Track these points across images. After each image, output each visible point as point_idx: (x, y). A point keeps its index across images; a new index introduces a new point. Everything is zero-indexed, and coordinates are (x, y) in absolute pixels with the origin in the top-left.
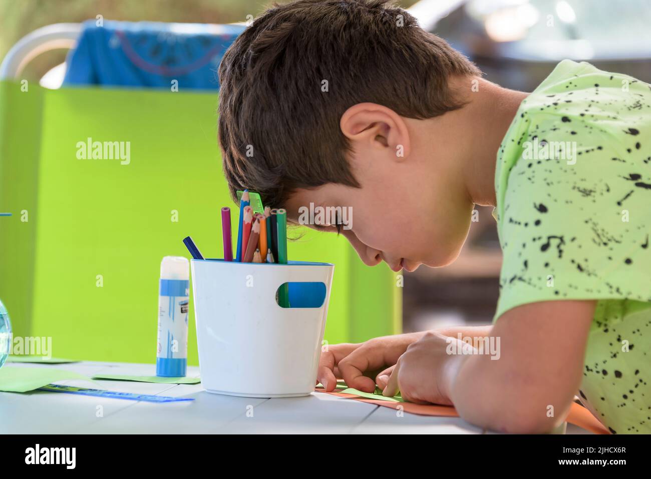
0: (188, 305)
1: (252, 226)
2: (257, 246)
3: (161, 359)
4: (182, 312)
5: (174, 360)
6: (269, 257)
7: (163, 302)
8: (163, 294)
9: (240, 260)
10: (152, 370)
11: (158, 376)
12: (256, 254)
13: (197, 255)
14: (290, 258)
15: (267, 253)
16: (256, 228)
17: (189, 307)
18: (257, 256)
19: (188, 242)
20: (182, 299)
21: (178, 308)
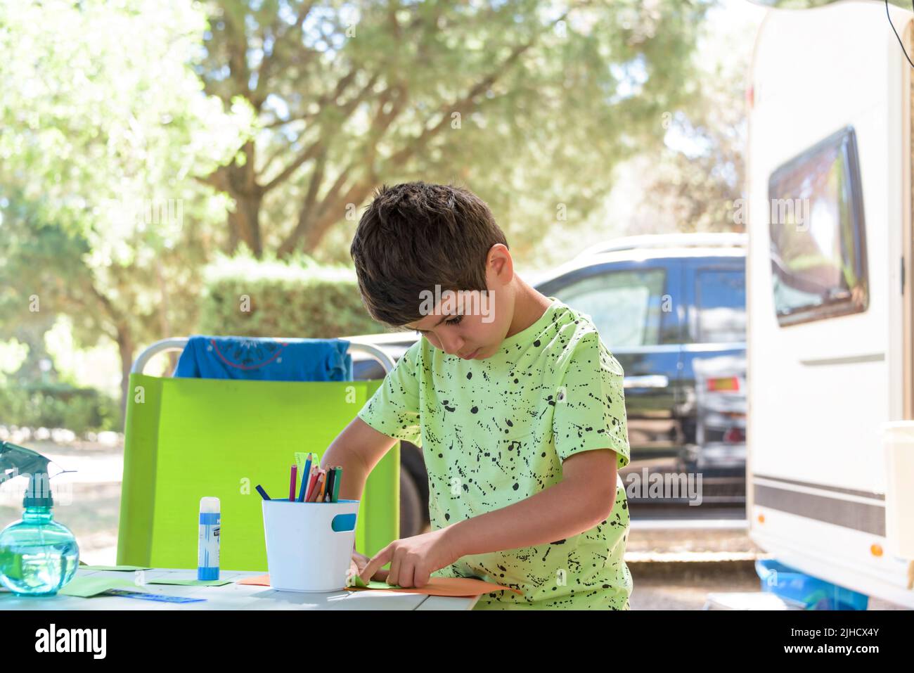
0: (220, 530)
1: (318, 478)
2: (320, 491)
3: (201, 568)
4: (215, 535)
5: (210, 568)
6: (327, 498)
7: (201, 528)
8: (201, 523)
9: (301, 500)
10: (194, 575)
11: (200, 579)
12: (319, 496)
13: (266, 497)
15: (325, 496)
18: (320, 498)
20: (215, 526)
21: (212, 533)
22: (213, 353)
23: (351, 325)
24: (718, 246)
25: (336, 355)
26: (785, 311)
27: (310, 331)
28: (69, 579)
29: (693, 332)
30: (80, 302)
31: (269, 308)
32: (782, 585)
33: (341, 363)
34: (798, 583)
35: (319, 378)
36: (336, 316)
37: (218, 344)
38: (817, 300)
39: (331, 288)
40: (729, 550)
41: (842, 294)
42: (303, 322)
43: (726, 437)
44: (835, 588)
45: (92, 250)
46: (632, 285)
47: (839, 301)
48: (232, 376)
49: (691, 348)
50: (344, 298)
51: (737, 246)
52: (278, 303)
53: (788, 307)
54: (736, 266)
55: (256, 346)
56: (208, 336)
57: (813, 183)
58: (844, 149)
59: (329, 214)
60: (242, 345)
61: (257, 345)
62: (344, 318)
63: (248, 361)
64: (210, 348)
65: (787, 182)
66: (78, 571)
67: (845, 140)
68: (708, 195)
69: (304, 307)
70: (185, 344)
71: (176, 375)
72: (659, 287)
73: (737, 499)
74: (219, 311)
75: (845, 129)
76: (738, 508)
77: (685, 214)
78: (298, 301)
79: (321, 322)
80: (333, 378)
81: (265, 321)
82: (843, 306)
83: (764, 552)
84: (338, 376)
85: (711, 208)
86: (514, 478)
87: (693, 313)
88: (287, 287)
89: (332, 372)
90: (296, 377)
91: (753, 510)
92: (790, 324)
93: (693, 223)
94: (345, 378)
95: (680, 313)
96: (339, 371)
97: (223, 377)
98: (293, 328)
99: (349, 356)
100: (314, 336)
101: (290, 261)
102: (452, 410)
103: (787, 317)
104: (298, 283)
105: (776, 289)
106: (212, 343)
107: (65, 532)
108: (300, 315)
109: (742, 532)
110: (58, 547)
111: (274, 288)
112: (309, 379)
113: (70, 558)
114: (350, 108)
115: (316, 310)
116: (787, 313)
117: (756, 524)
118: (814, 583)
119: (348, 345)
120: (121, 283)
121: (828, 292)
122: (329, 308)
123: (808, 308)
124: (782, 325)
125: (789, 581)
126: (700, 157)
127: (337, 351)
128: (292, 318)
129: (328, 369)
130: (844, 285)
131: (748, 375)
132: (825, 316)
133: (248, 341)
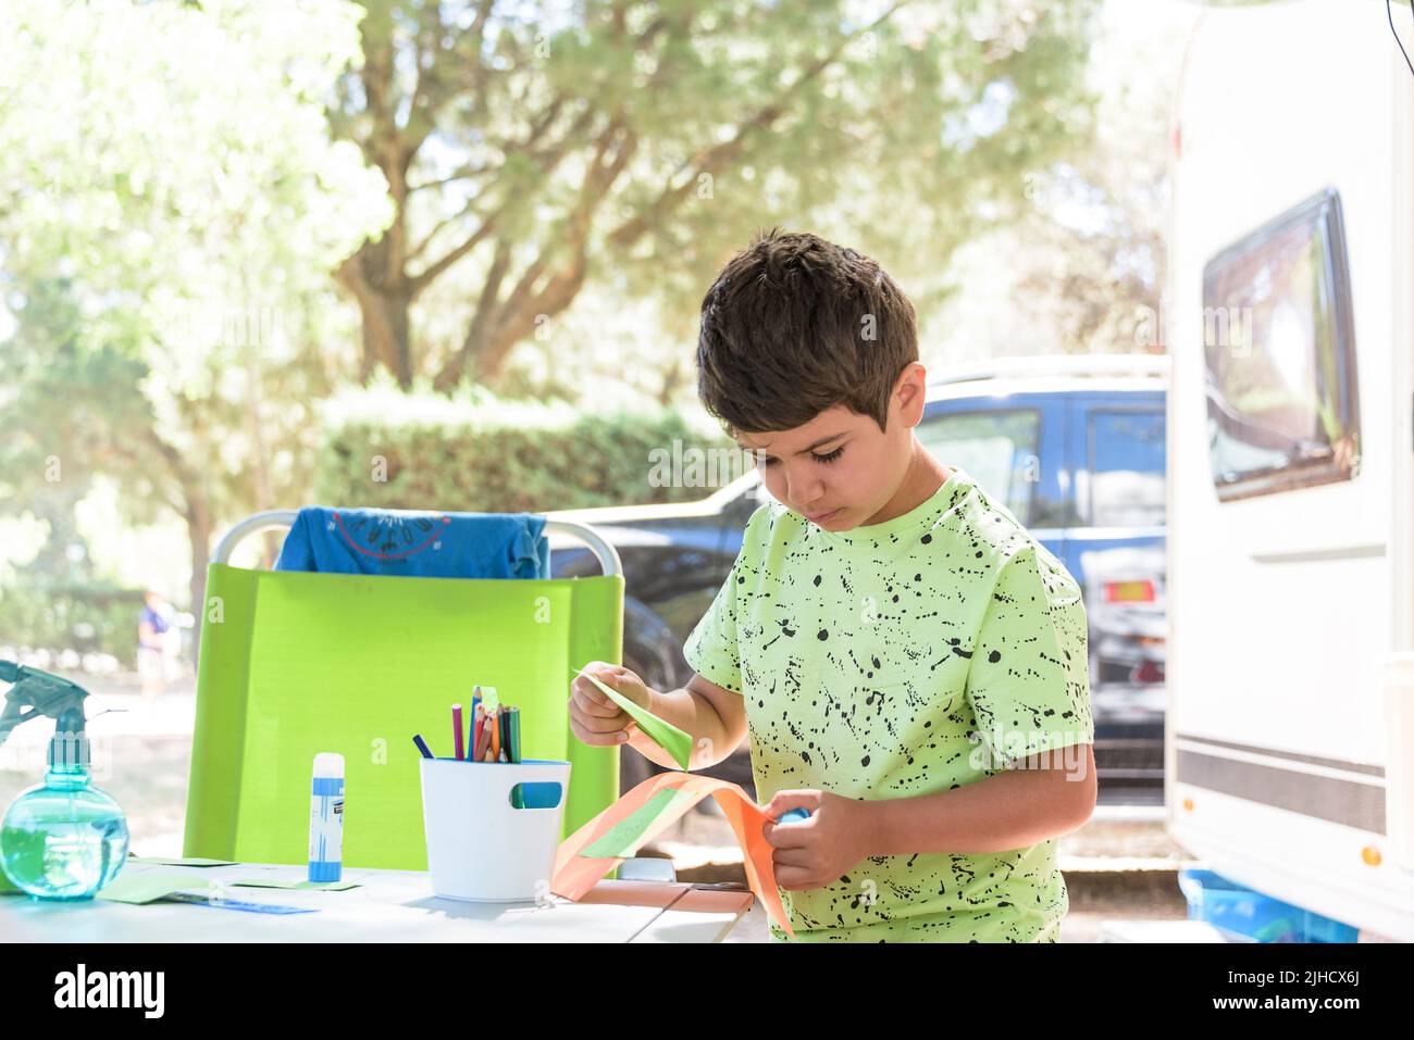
0: (344, 805)
1: (483, 725)
2: (489, 746)
3: (313, 863)
4: (335, 812)
5: (327, 864)
6: (502, 757)
7: (316, 801)
8: (315, 794)
9: (471, 759)
10: (303, 874)
11: (311, 880)
12: (488, 752)
13: (427, 754)
14: (524, 757)
15: (499, 752)
16: (487, 726)
17: (344, 807)
18: (489, 755)
19: (418, 740)
20: (336, 799)
21: (331, 809)
22: (335, 532)
23: (548, 493)
24: (1125, 374)
25: (525, 539)
26: (1230, 477)
27: (485, 503)
28: (114, 875)
29: (1082, 510)
30: (131, 455)
31: (420, 466)
32: (1221, 910)
33: (532, 550)
34: (1246, 907)
35: (499, 574)
36: (524, 480)
37: (343, 520)
38: (1279, 460)
39: (517, 435)
40: (1136, 856)
41: (1320, 451)
42: (473, 489)
43: (1133, 675)
44: (1306, 915)
45: (151, 374)
46: (986, 436)
47: (1314, 461)
48: (365, 570)
49: (1078, 534)
50: (537, 453)
51: (1153, 375)
52: (434, 459)
53: (1234, 472)
54: (1152, 406)
55: (401, 523)
56: (328, 507)
57: (1275, 275)
58: (1322, 223)
59: (515, 321)
60: (380, 522)
61: (404, 521)
62: (537, 483)
63: (389, 546)
64: (331, 526)
65: (1232, 273)
66: (126, 864)
67: (1325, 209)
68: (1107, 295)
69: (474, 466)
70: (293, 519)
71: (278, 567)
72: (1030, 437)
73: (1151, 773)
74: (344, 471)
75: (1325, 193)
76: (1152, 787)
77: (1072, 325)
78: (467, 456)
79: (502, 488)
80: (518, 574)
81: (416, 487)
82: (1321, 470)
83: (1193, 858)
84: (527, 570)
85: (1113, 314)
86: (865, 747)
87: (1082, 478)
88: (450, 434)
89: (518, 564)
90: (462, 572)
91: (1175, 789)
92: (1236, 498)
93: (1086, 339)
94: (538, 574)
95: (1063, 479)
96: (529, 562)
97: (351, 571)
98: (457, 497)
99: (545, 540)
100: (490, 510)
101: (455, 394)
102: (791, 634)
103: (1231, 486)
104: (467, 429)
105: (1214, 443)
106: (334, 517)
107: (107, 803)
108: (468, 477)
109: (1158, 825)
110: (98, 826)
111: (429, 435)
112: (482, 576)
113: (116, 843)
114: (552, 158)
115: (493, 470)
116: (1232, 480)
117: (1181, 813)
118: (1273, 907)
119: (543, 524)
120: (196, 425)
121: (1297, 448)
122: (514, 466)
123: (1265, 472)
124: (1224, 500)
125: (1232, 904)
126: (1098, 236)
127: (528, 533)
128: (457, 482)
129: (512, 559)
130: (1322, 437)
131: (1168, 577)
132: (1291, 486)
133: (389, 517)
